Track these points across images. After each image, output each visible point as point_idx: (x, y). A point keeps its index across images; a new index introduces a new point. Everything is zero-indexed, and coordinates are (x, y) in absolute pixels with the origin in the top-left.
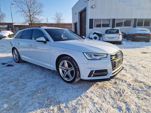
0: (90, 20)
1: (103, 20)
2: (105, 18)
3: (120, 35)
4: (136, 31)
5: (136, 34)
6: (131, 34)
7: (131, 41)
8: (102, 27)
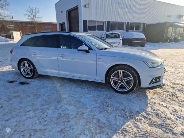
0: (84, 21)
1: (98, 22)
2: (100, 20)
3: (120, 39)
4: (133, 36)
5: (133, 38)
6: (128, 38)
7: (129, 46)
8: (97, 30)
